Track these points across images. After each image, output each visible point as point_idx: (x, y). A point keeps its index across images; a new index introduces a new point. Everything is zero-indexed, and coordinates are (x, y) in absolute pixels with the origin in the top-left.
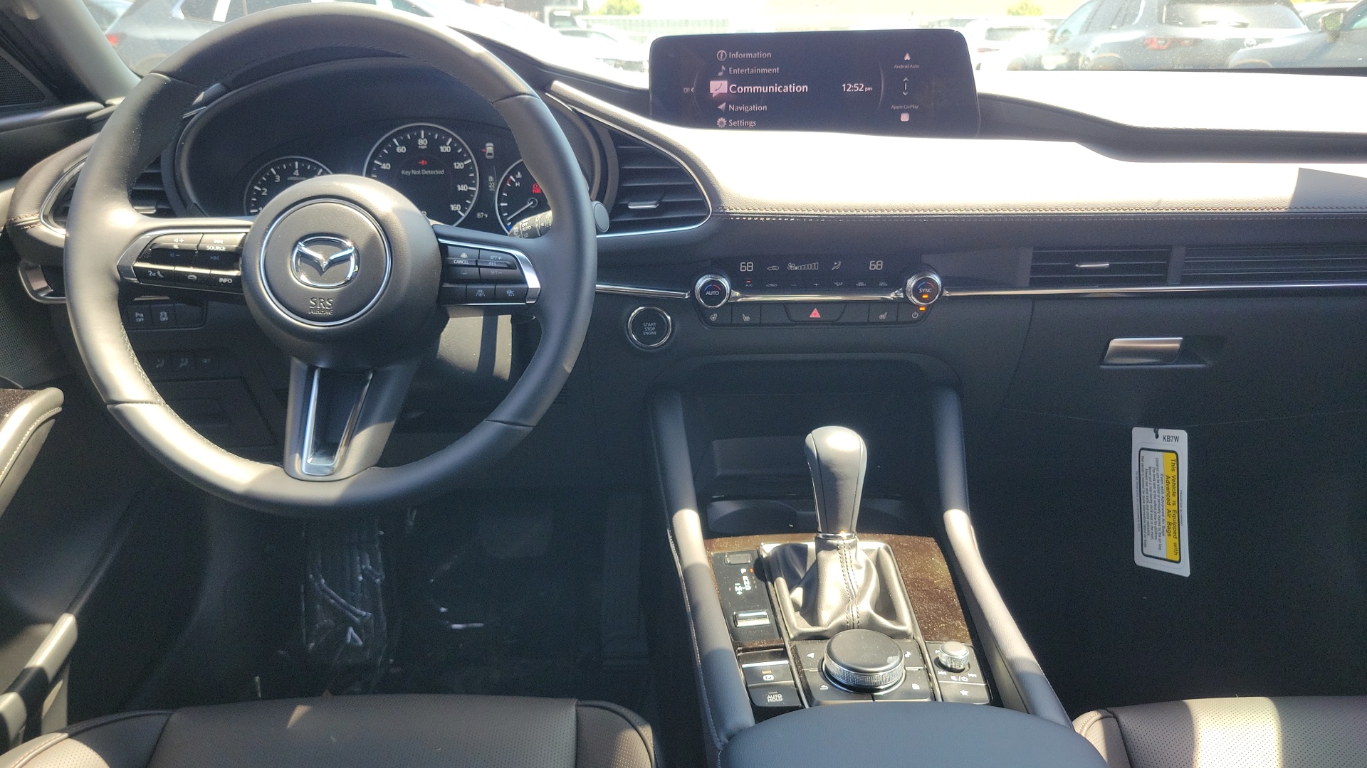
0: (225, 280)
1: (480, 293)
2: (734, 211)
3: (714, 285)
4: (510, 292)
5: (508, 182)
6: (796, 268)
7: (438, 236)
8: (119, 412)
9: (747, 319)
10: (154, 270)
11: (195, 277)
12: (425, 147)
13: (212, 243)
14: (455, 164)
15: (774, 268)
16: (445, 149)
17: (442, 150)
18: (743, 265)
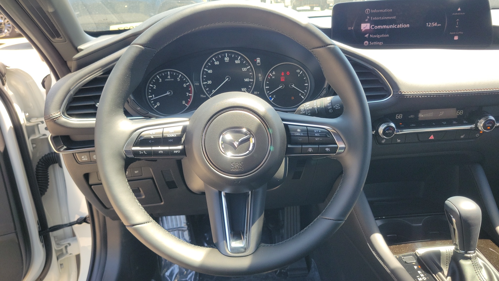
0: (176, 152)
1: (310, 150)
3: (389, 128)
4: (327, 149)
5: (269, 76)
6: (422, 116)
9: (399, 141)
10: (142, 151)
11: (162, 152)
12: (228, 61)
13: (169, 133)
14: (243, 69)
15: (412, 116)
16: (237, 62)
17: (236, 62)
18: (397, 116)
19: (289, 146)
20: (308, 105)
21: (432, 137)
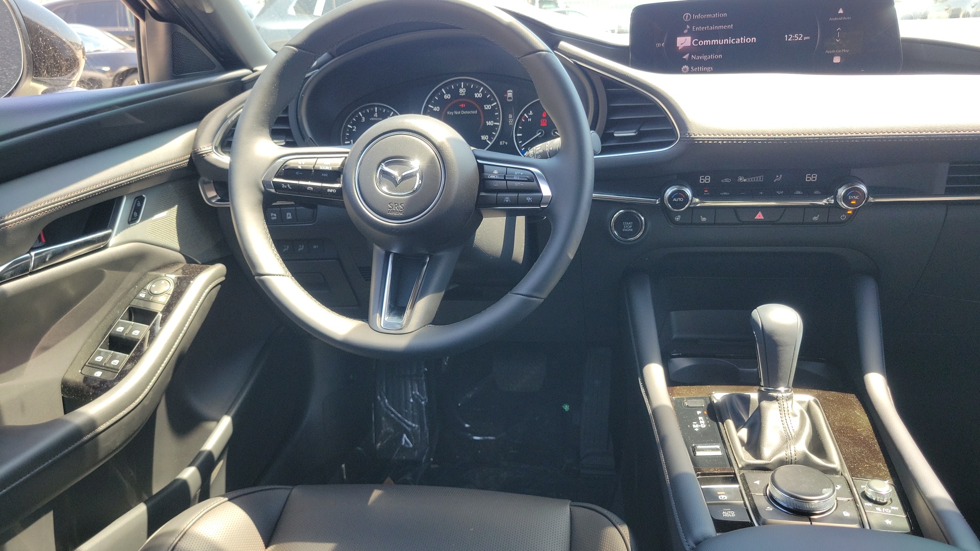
0: (331, 191)
1: (507, 200)
2: (698, 136)
3: (680, 194)
4: (529, 199)
5: (523, 118)
6: (745, 180)
7: (477, 158)
8: (263, 282)
9: (704, 219)
10: (286, 184)
11: (313, 189)
12: (464, 94)
13: (323, 165)
14: (485, 106)
15: (727, 180)
16: (478, 95)
17: (476, 96)
18: (702, 178)
19: (483, 194)
20: (539, 148)
21: (759, 216)
